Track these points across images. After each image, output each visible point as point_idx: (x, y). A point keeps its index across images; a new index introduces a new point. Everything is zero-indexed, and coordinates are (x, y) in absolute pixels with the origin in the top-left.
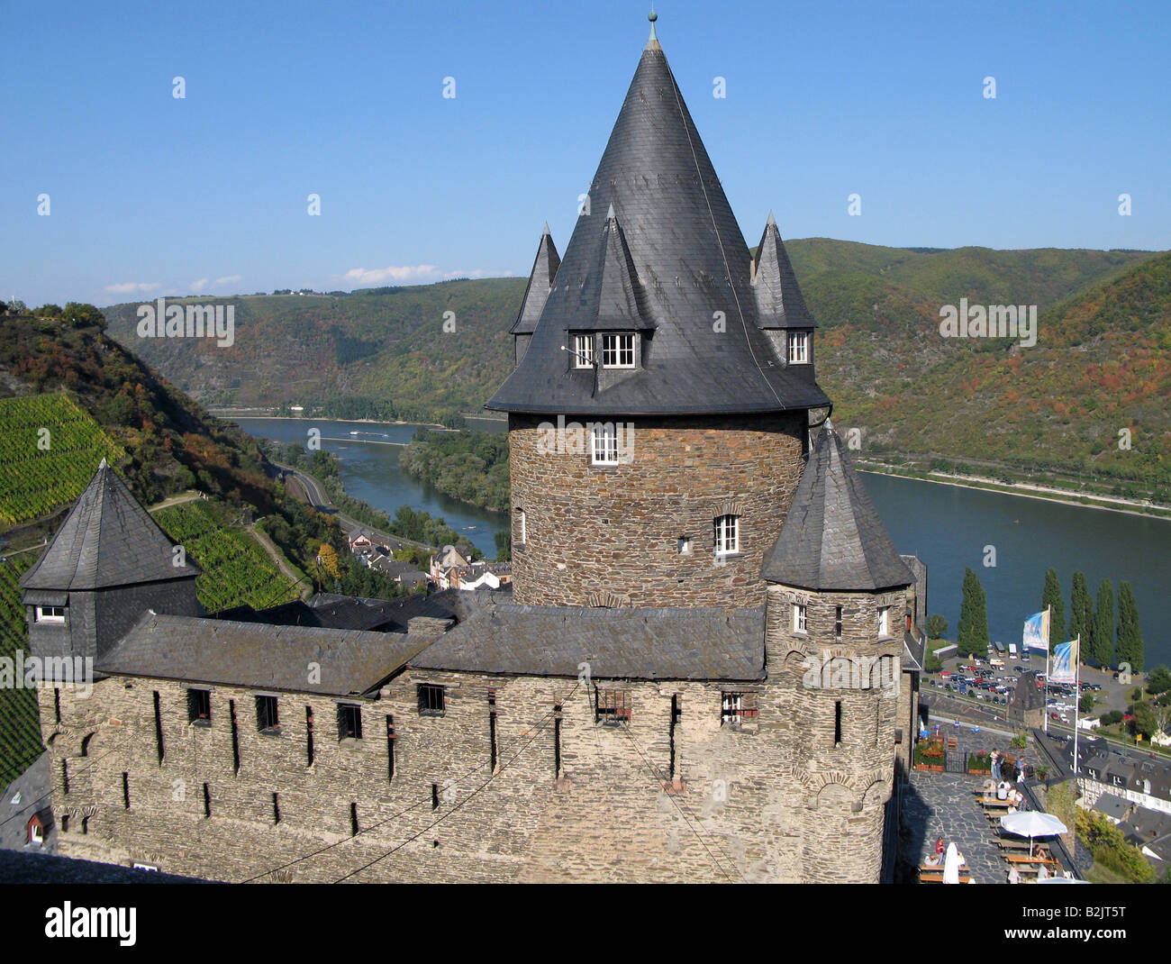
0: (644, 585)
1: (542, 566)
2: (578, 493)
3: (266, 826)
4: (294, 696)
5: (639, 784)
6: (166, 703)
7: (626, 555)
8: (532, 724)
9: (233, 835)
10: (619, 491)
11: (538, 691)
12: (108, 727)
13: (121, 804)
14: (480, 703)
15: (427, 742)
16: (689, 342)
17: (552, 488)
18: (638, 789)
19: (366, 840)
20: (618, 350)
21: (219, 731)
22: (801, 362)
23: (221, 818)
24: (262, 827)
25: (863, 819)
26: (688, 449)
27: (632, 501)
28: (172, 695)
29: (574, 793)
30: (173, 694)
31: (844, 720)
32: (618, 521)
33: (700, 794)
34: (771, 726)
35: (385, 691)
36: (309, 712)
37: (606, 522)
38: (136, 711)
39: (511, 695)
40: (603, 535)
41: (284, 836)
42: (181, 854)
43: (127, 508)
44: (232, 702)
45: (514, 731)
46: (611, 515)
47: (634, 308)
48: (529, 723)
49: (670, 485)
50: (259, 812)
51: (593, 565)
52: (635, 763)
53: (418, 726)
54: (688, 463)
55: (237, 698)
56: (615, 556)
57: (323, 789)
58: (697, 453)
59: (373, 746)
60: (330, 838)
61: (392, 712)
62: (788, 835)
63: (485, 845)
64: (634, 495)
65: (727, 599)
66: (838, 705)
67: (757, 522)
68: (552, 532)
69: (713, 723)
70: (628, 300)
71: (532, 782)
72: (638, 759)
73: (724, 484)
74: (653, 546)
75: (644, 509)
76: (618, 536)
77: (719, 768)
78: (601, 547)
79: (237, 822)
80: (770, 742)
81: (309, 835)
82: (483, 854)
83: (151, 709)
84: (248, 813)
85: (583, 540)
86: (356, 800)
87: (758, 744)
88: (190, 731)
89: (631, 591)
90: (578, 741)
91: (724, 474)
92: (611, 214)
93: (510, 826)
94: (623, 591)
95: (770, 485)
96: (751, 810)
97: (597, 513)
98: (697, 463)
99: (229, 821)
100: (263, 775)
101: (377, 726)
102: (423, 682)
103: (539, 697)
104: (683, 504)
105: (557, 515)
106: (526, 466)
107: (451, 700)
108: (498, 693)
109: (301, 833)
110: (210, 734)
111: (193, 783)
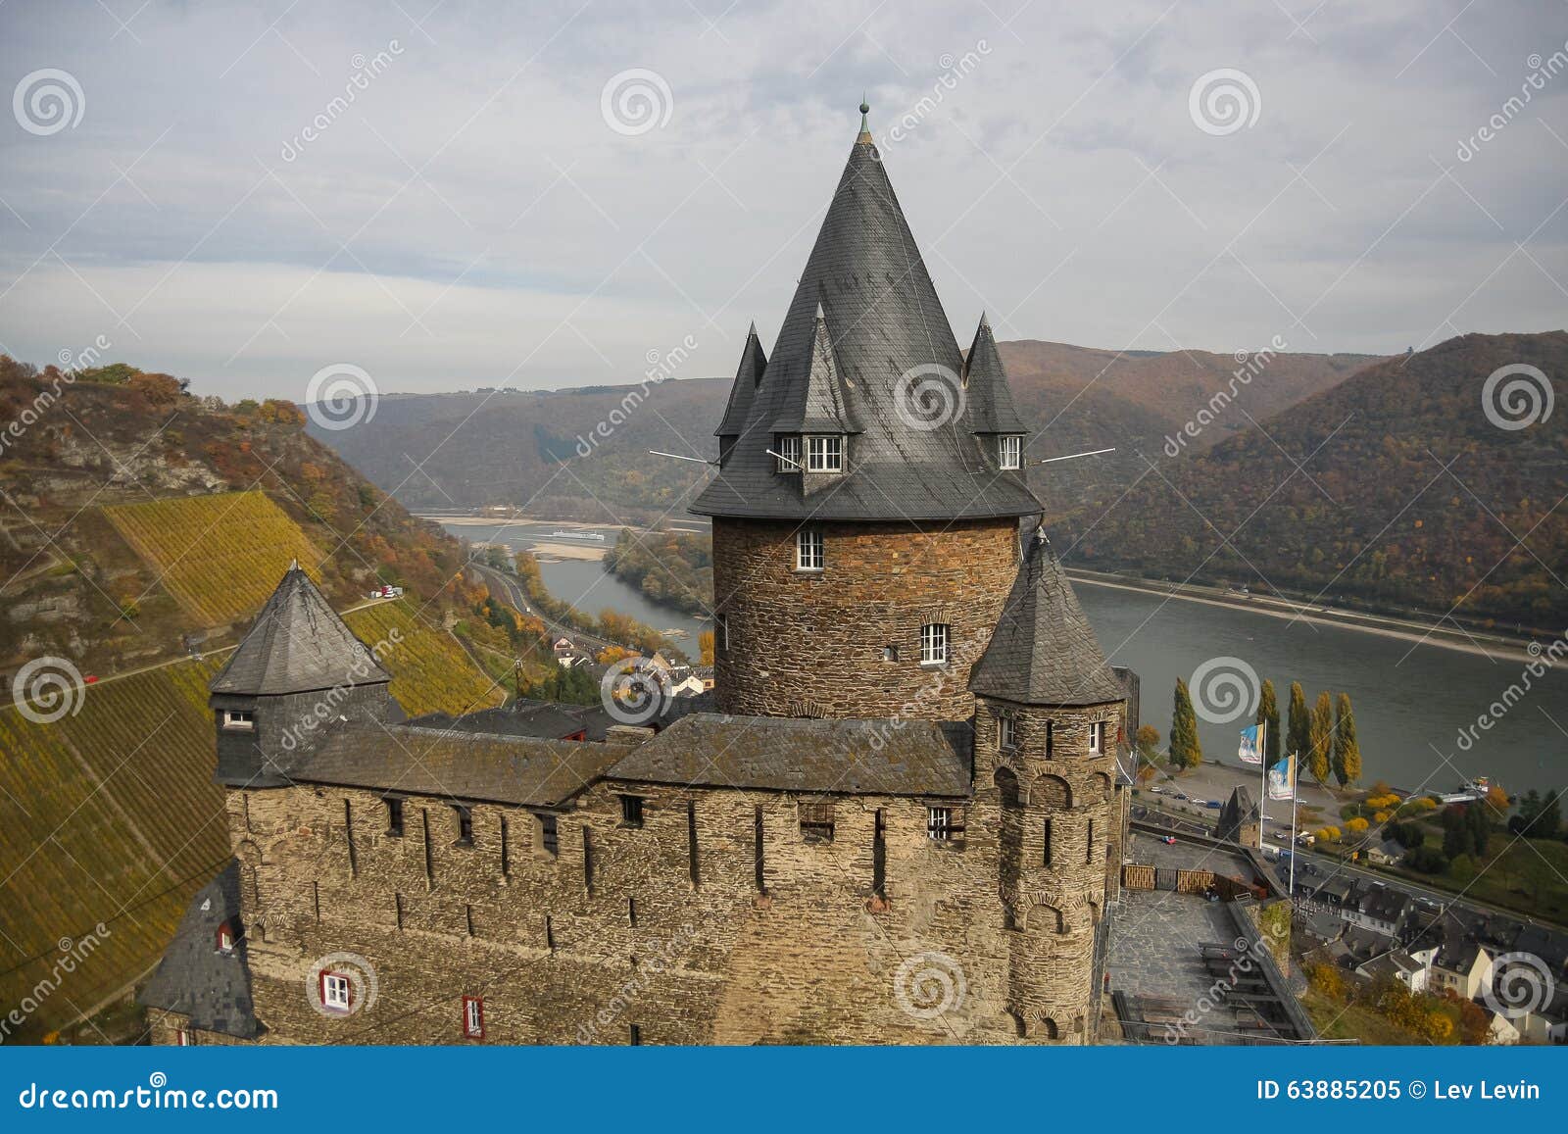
0: (849, 695)
1: (745, 674)
2: (781, 600)
3: (458, 939)
4: (488, 806)
5: (841, 901)
6: (358, 813)
7: (831, 664)
8: (732, 837)
9: (424, 947)
10: (825, 597)
11: (738, 804)
12: (297, 836)
13: (310, 913)
14: (679, 816)
15: (624, 855)
16: (898, 446)
17: (755, 595)
18: (839, 907)
19: (561, 953)
20: (825, 454)
21: (411, 842)
22: (1013, 468)
23: (413, 929)
24: (453, 939)
25: (1073, 942)
26: (895, 555)
27: (838, 608)
28: (363, 803)
29: (774, 910)
31: (1054, 838)
32: (822, 628)
33: (903, 913)
34: (977, 844)
35: (583, 802)
36: (504, 822)
37: (810, 629)
38: (327, 818)
39: (710, 807)
40: (807, 643)
41: (476, 949)
43: (320, 611)
44: (425, 811)
45: (713, 844)
46: (816, 623)
47: (842, 411)
48: (729, 836)
49: (876, 593)
50: (451, 924)
51: (796, 673)
52: (837, 880)
53: (614, 838)
54: (896, 570)
55: (429, 807)
56: (820, 664)
57: (515, 901)
58: (904, 560)
59: (569, 859)
60: (523, 952)
61: (588, 823)
62: (994, 957)
63: (683, 962)
64: (840, 603)
65: (934, 709)
66: (1048, 823)
67: (965, 632)
68: (755, 639)
69: (919, 840)
70: (835, 402)
71: (732, 897)
72: (841, 876)
73: (932, 592)
74: (860, 654)
75: (850, 616)
76: (822, 644)
77: (924, 886)
78: (805, 655)
79: (429, 934)
80: (976, 861)
81: (502, 948)
82: (680, 971)
83: (341, 817)
84: (440, 925)
85: (787, 647)
86: (550, 913)
87: (964, 862)
88: (382, 842)
89: (836, 700)
90: (778, 856)
91: (931, 582)
92: (820, 314)
93: (707, 942)
94: (827, 700)
95: (978, 593)
96: (956, 931)
97: (802, 620)
98: (904, 571)
99: (421, 933)
100: (455, 886)
101: (573, 837)
102: (621, 793)
103: (739, 810)
104: (890, 612)
105: (760, 621)
106: (729, 571)
107: (649, 812)
108: (698, 805)
109: (493, 946)
110: (401, 844)
111: (384, 894)
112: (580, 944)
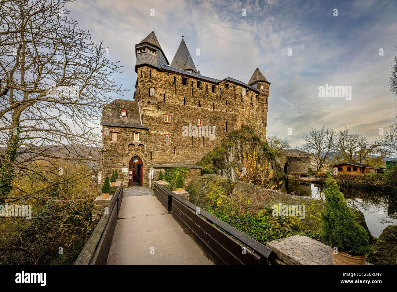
3: (197, 107)
5: (249, 105)
6: (177, 80)
9: (190, 109)
12: (161, 83)
13: (162, 101)
19: (216, 110)
23: (187, 105)
29: (243, 104)
30: (179, 78)
34: (260, 100)
35: (220, 84)
36: (207, 86)
38: (169, 80)
39: (237, 88)
41: (201, 109)
42: (177, 113)
44: (192, 82)
45: (237, 93)
48: (239, 92)
50: (196, 104)
52: (249, 102)
53: (225, 91)
57: (208, 100)
59: (218, 93)
60: (209, 109)
61: (221, 87)
63: (233, 111)
69: (255, 98)
71: (239, 102)
79: (191, 106)
82: (233, 113)
83: (173, 80)
84: (194, 104)
86: (214, 102)
88: (182, 86)
90: (244, 97)
93: (237, 108)
99: (189, 106)
100: (197, 96)
101: (218, 90)
103: (240, 89)
107: (230, 87)
109: (204, 108)
110: (187, 87)
111: (181, 97)
112: (219, 108)
